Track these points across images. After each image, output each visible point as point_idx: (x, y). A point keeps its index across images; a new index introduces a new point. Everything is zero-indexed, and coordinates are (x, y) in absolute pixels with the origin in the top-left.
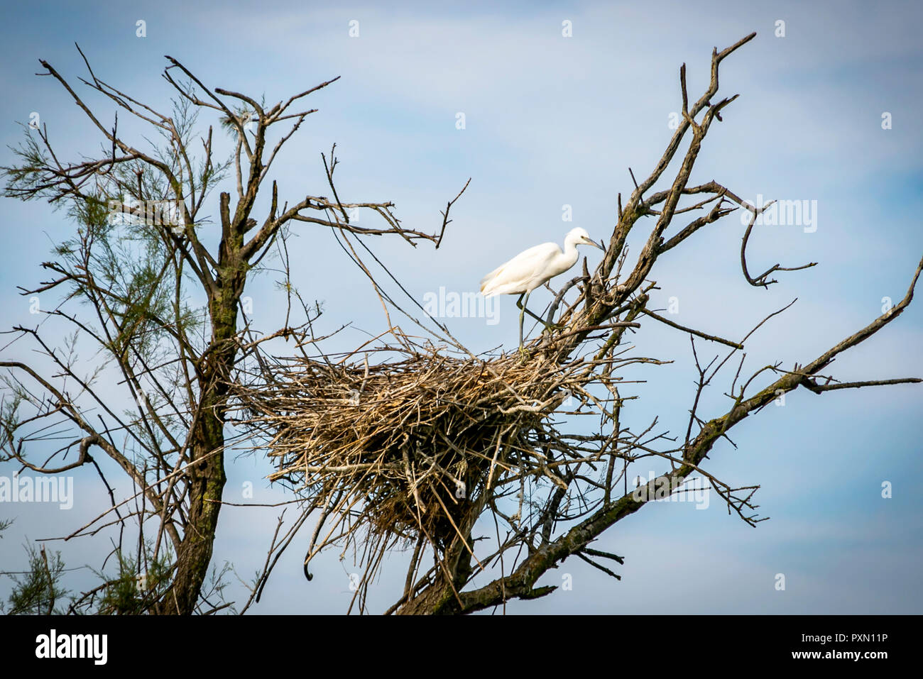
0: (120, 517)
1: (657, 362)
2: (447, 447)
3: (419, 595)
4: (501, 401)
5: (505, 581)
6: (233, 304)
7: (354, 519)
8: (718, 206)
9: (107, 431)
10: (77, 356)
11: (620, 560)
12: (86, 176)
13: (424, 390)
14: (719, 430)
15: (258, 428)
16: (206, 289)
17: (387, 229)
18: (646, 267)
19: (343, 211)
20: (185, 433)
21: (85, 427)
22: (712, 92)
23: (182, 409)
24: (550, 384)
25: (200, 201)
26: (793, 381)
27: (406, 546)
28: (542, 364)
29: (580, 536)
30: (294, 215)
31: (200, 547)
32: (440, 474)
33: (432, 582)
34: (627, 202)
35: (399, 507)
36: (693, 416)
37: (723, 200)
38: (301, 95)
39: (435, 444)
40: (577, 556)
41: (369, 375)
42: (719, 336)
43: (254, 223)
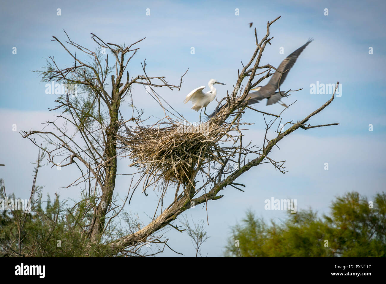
0: (85, 179)
1: (249, 124)
2: (185, 154)
3: (179, 200)
4: (201, 138)
5: (207, 195)
6: (117, 111)
7: (158, 177)
8: (269, 73)
9: (79, 153)
10: (67, 129)
11: (244, 186)
12: (68, 72)
13: (176, 136)
14: (273, 143)
15: (126, 149)
16: (108, 106)
17: (163, 85)
18: (247, 93)
19: (149, 80)
20: (103, 152)
21: (72, 151)
22: (267, 35)
23: (102, 145)
24: (216, 132)
25: (105, 78)
26: (297, 126)
27: (175, 185)
28: (214, 126)
29: (230, 179)
30: (134, 81)
31: (109, 188)
32: (183, 162)
33: (183, 196)
34: (241, 72)
35: (171, 173)
36: (265, 138)
37: (270, 71)
38: (134, 44)
39: (181, 153)
40: (230, 185)
41: (160, 131)
42: (272, 114)
43: (122, 84)
